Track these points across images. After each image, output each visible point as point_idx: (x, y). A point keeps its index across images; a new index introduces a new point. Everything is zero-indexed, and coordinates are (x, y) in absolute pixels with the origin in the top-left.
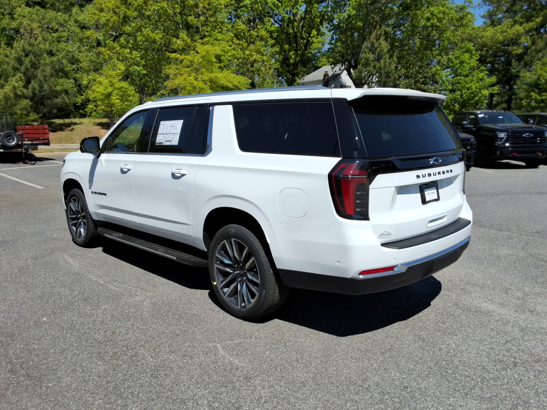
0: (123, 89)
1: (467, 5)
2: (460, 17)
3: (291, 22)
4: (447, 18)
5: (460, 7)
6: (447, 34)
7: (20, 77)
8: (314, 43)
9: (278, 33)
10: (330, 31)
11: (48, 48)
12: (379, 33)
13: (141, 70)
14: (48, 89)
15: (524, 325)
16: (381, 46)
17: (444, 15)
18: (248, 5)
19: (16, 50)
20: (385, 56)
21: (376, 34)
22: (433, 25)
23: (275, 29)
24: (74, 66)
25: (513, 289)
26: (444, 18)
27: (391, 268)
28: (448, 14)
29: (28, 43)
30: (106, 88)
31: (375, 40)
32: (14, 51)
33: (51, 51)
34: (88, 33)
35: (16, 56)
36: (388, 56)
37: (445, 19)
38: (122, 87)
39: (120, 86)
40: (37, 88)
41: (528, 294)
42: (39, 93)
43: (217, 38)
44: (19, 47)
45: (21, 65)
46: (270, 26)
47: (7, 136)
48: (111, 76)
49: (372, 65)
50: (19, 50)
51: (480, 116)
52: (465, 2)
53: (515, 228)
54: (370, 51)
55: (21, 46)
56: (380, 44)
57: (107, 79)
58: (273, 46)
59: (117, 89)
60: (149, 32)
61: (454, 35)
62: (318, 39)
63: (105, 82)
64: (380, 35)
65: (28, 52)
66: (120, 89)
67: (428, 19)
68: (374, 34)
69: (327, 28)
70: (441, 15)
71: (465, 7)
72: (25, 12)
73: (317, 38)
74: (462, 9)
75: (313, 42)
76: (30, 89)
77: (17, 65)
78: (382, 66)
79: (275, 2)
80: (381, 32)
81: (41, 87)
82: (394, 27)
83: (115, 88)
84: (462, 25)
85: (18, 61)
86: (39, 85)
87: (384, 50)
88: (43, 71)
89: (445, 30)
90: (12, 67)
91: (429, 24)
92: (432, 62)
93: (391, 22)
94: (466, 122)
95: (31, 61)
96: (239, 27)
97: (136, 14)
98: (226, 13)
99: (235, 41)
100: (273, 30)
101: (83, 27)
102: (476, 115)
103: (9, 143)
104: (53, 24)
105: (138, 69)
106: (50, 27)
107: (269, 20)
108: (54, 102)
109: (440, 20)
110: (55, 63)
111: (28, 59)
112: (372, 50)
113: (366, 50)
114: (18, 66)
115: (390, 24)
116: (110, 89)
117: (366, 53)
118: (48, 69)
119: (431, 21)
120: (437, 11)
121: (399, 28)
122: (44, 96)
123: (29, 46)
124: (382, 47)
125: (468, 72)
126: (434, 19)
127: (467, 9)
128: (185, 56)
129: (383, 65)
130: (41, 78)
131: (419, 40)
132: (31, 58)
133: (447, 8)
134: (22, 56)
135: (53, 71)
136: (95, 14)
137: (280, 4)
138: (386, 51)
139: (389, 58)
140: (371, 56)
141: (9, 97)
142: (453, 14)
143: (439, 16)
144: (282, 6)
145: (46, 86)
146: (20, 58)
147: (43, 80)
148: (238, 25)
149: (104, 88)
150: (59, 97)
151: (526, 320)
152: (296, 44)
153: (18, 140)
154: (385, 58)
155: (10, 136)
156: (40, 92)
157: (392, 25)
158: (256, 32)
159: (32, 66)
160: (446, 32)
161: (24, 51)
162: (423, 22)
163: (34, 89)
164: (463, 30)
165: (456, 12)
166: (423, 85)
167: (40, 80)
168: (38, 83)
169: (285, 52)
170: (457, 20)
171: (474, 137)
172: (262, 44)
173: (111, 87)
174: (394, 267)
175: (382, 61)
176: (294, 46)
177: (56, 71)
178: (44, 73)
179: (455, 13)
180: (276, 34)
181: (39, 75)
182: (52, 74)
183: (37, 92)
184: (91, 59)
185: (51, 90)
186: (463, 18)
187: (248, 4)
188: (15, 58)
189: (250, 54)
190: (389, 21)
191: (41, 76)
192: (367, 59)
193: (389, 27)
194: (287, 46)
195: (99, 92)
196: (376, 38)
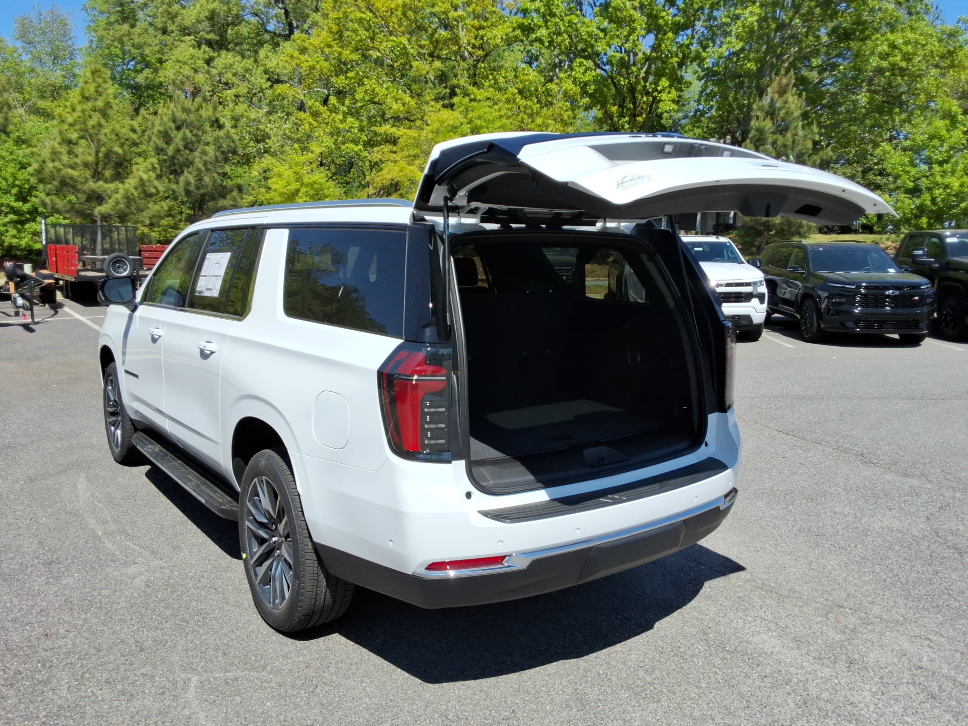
0: (315, 186)
1: (963, 28)
2: (949, 51)
3: (624, 64)
4: (921, 52)
5: (948, 32)
6: (923, 82)
7: (152, 164)
8: (662, 101)
9: (596, 85)
10: (700, 79)
11: (211, 114)
12: (785, 81)
13: (360, 150)
14: (211, 184)
15: (814, 692)
16: (787, 105)
17: (916, 47)
18: (544, 38)
19: (162, 118)
20: (795, 124)
21: (779, 83)
22: (893, 67)
23: (591, 79)
24: (261, 146)
25: (846, 608)
26: (915, 54)
27: (498, 560)
28: (923, 46)
29: (182, 108)
30: (289, 184)
31: (776, 96)
32: (159, 122)
33: (217, 121)
34: (280, 89)
35: (162, 129)
36: (800, 124)
37: (918, 56)
38: (315, 183)
39: (311, 180)
40: (193, 182)
41: (873, 620)
42: (195, 191)
43: (475, 96)
44: (166, 114)
45: (168, 143)
46: (583, 74)
47: (115, 262)
48: (297, 164)
49: (770, 140)
50: (165, 119)
51: (949, 240)
52: (958, 23)
53: (939, 471)
54: (767, 113)
55: (170, 112)
56: (786, 102)
57: (291, 168)
58: (587, 108)
59: (307, 186)
60: (374, 86)
61: (938, 85)
62: (670, 95)
63: (288, 173)
64: (787, 85)
65: (180, 123)
66: (312, 185)
67: (884, 56)
68: (775, 85)
69: (696, 72)
70: (910, 48)
71: (958, 32)
72: (185, 56)
73: (669, 93)
74: (952, 35)
75: (660, 101)
76: (182, 184)
77: (161, 143)
78: (789, 143)
79: (593, 31)
80: (790, 80)
81: (200, 179)
82: (822, 69)
83: (302, 184)
84: (952, 66)
85: (164, 137)
86: (196, 177)
87: (793, 113)
88: (204, 153)
89: (920, 76)
90: (154, 146)
91: (885, 64)
92: (899, 135)
93: (816, 62)
94: (920, 252)
95: (184, 138)
96: (526, 78)
97: (355, 57)
98: (522, 52)
99: (518, 100)
100: (589, 81)
101: (275, 81)
102: (941, 238)
103: (118, 272)
104: (228, 76)
105: (356, 149)
106: (223, 80)
107: (581, 62)
108: (219, 205)
109: (908, 58)
110: (221, 141)
111: (180, 135)
112: (771, 113)
113: (759, 114)
114: (164, 146)
115: (814, 65)
116: (295, 186)
117: (758, 118)
118: (211, 150)
119: (891, 59)
120: (901, 41)
121: (831, 71)
122: (203, 195)
123: (183, 112)
124: (789, 108)
125: (945, 154)
126: (896, 56)
127: (962, 35)
128: (405, 130)
129: (791, 140)
130: (200, 166)
131: (868, 94)
132: (184, 133)
133: (921, 34)
134: (171, 129)
135: (218, 154)
136: (292, 57)
137: (602, 35)
138: (797, 113)
139: (803, 128)
140: (768, 125)
141: (132, 197)
142: (935, 46)
143: (905, 49)
144: (605, 38)
145: (207, 179)
146: (167, 132)
147: (203, 169)
148: (524, 74)
149: (285, 184)
150: (228, 197)
151: (827, 680)
152: (634, 103)
153: (134, 269)
154: (795, 127)
155: (119, 261)
156: (198, 188)
157: (818, 67)
158: (556, 84)
159: (186, 147)
160: (921, 79)
161: (174, 121)
162: (874, 62)
163: (188, 184)
164: (953, 75)
165: (940, 41)
166: (879, 178)
167: (198, 169)
168: (195, 173)
169: (612, 119)
170: (942, 57)
171: (929, 282)
172: (567, 106)
173: (297, 181)
174: (504, 557)
175: (789, 135)
176: (630, 109)
177: (223, 153)
178: (205, 157)
179: (936, 44)
180: (593, 87)
181: (197, 160)
182: (216, 157)
183: (192, 188)
184: (285, 134)
185: (215, 184)
186: (954, 52)
187: (544, 36)
188: (160, 132)
189: (544, 123)
190: (814, 60)
191: (200, 162)
192: (760, 131)
193: (811, 71)
194: (616, 107)
195: (276, 190)
196: (778, 92)
